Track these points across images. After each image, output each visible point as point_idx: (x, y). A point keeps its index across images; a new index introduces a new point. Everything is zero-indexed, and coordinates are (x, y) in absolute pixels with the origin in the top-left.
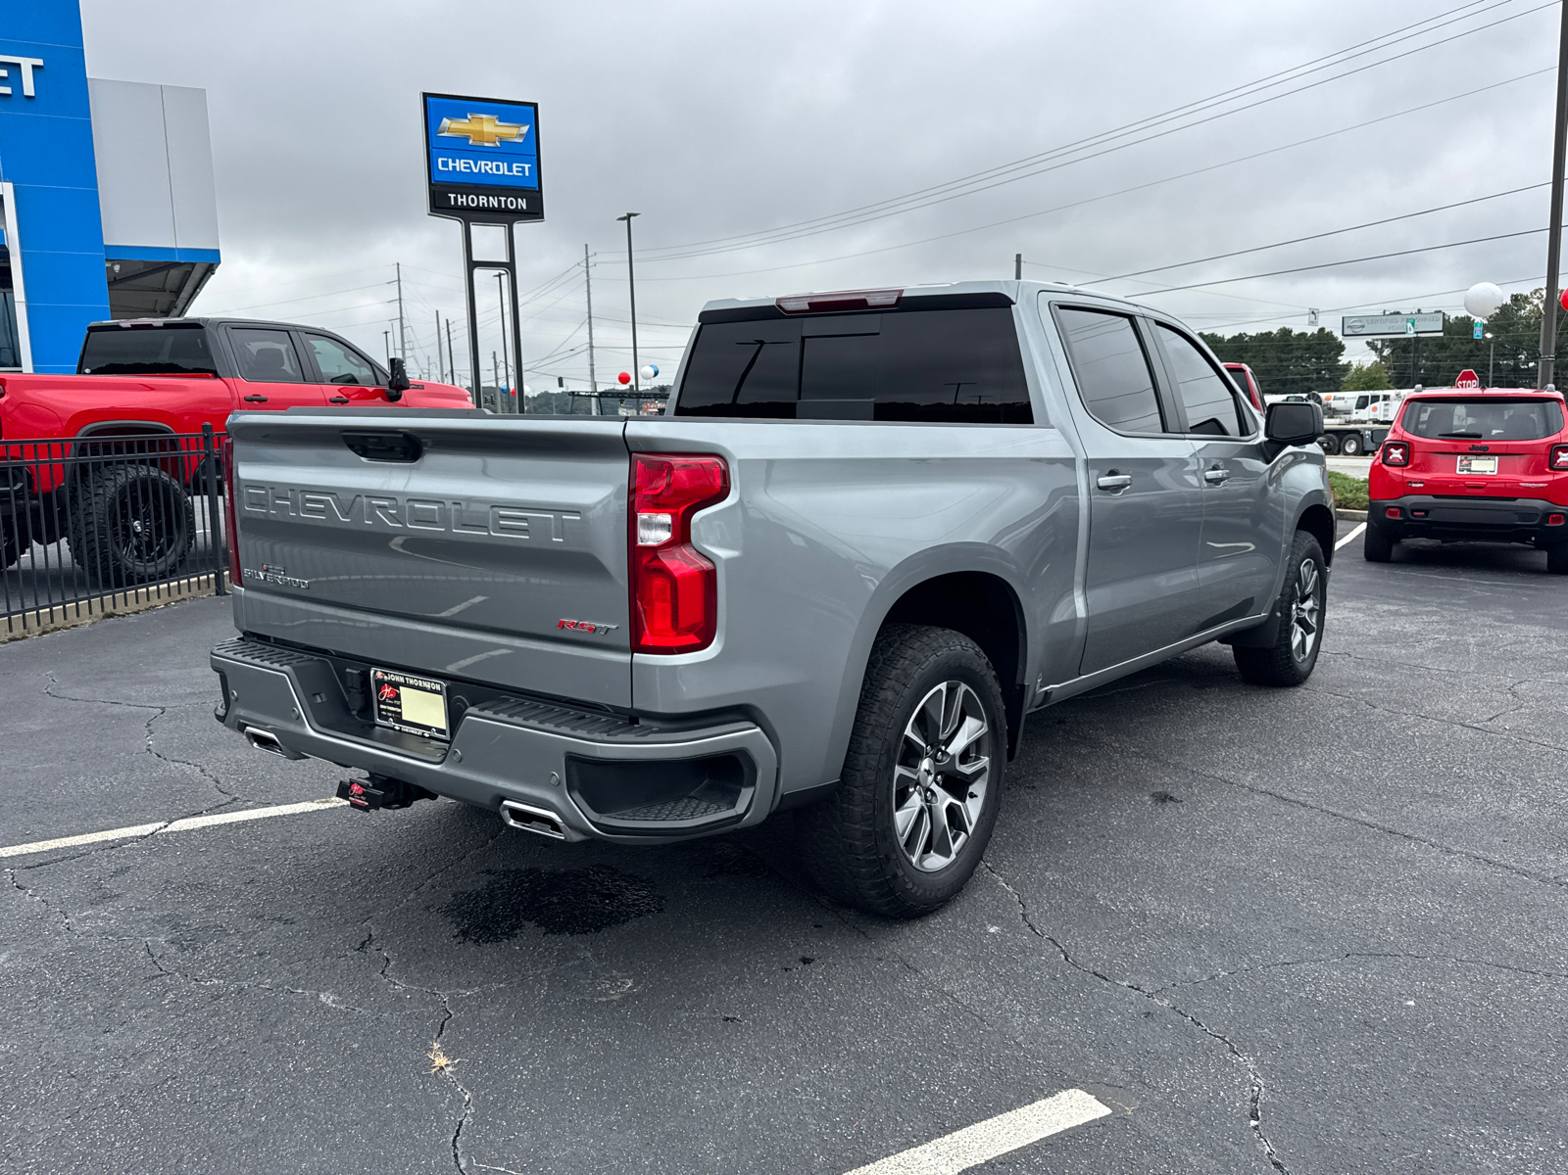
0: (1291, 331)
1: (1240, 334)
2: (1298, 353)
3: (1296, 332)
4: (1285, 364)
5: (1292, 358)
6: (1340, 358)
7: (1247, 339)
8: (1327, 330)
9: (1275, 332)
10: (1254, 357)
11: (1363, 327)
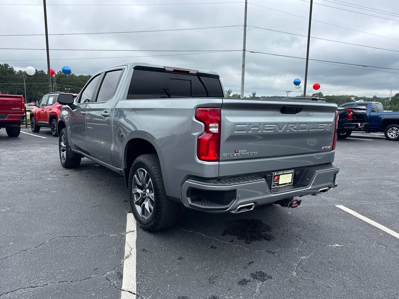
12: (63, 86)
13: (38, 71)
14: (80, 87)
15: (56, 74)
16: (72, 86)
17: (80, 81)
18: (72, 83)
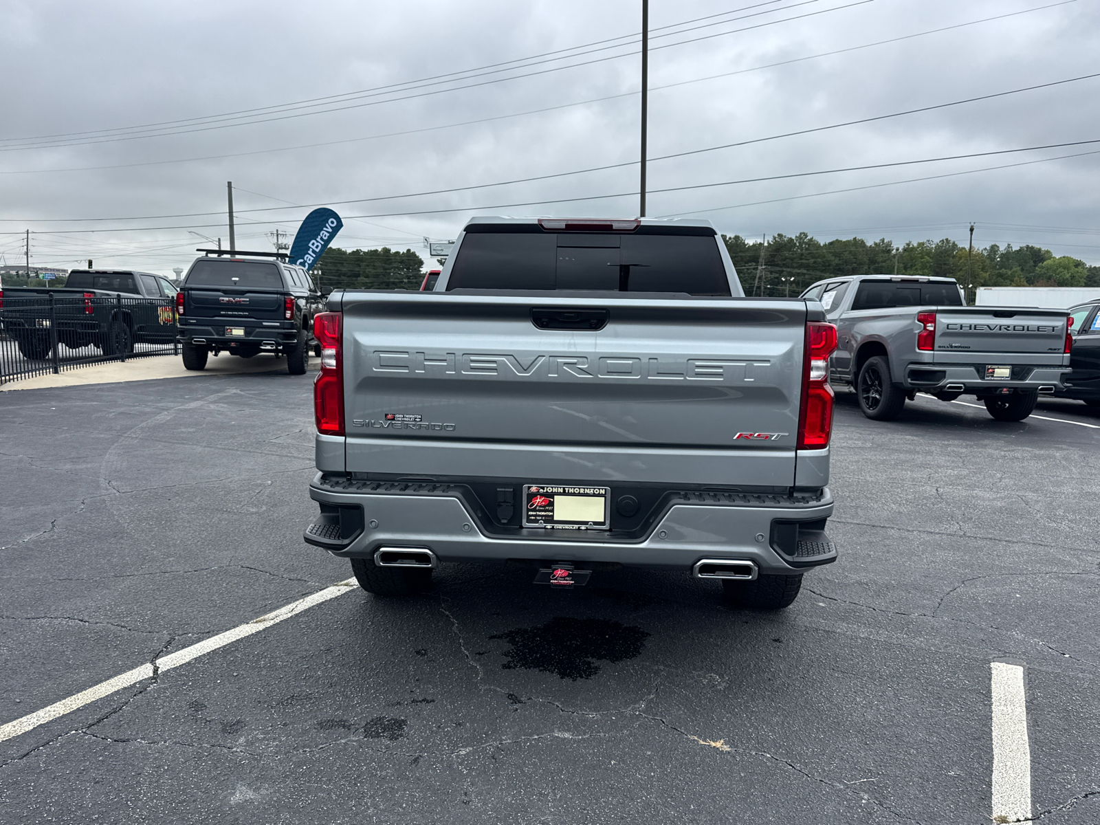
0: (390, 250)
1: (357, 250)
2: (395, 265)
3: (393, 251)
4: (388, 271)
5: (392, 268)
6: (421, 269)
7: (362, 253)
8: (412, 251)
9: (380, 250)
10: (368, 266)
11: (442, 250)
12: (783, 271)
13: (727, 239)
14: (825, 273)
15: (770, 242)
16: (805, 271)
17: (826, 256)
18: (807, 261)
